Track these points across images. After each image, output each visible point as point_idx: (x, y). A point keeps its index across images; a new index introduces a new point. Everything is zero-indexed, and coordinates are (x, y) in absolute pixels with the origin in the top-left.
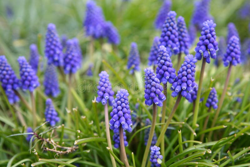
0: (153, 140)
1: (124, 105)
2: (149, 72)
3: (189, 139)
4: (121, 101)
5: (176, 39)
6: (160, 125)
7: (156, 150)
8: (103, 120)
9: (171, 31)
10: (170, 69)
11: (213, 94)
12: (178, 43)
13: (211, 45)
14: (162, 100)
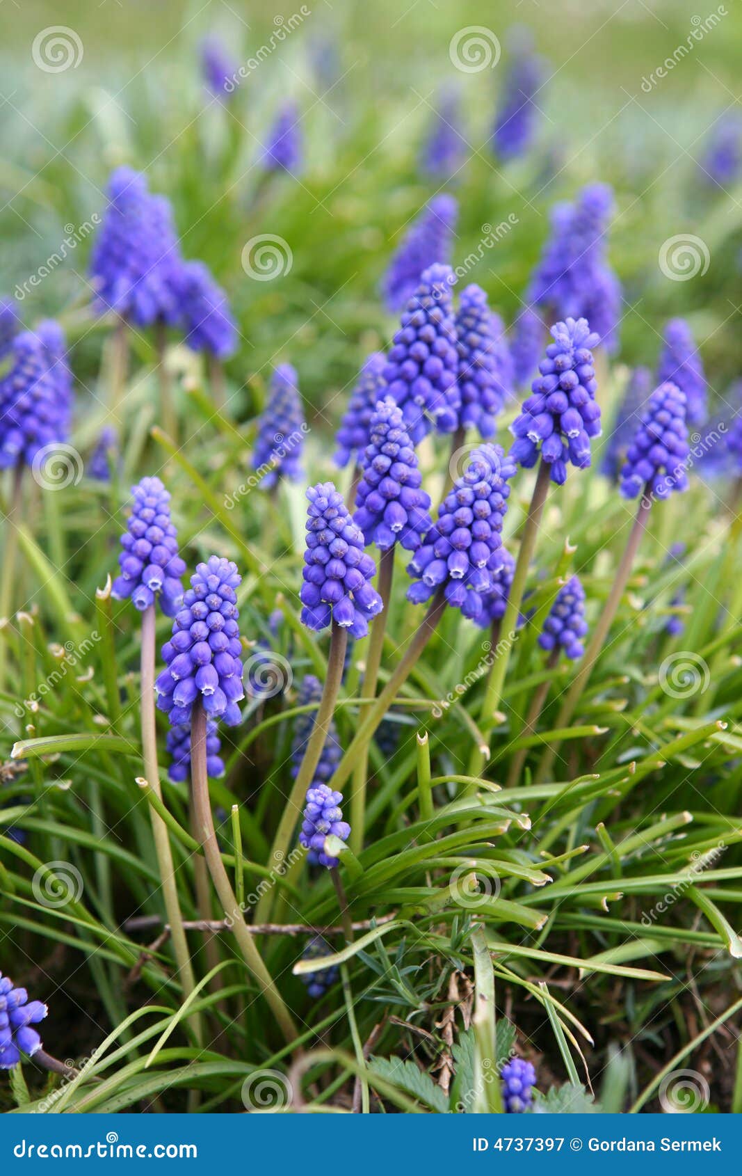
0: (323, 760)
1: (217, 619)
2: (324, 501)
3: (465, 771)
4: (208, 605)
5: (449, 377)
6: (357, 706)
7: (327, 802)
8: (134, 665)
9: (430, 344)
10: (409, 493)
11: (569, 599)
12: (453, 391)
13: (573, 415)
14: (369, 611)
